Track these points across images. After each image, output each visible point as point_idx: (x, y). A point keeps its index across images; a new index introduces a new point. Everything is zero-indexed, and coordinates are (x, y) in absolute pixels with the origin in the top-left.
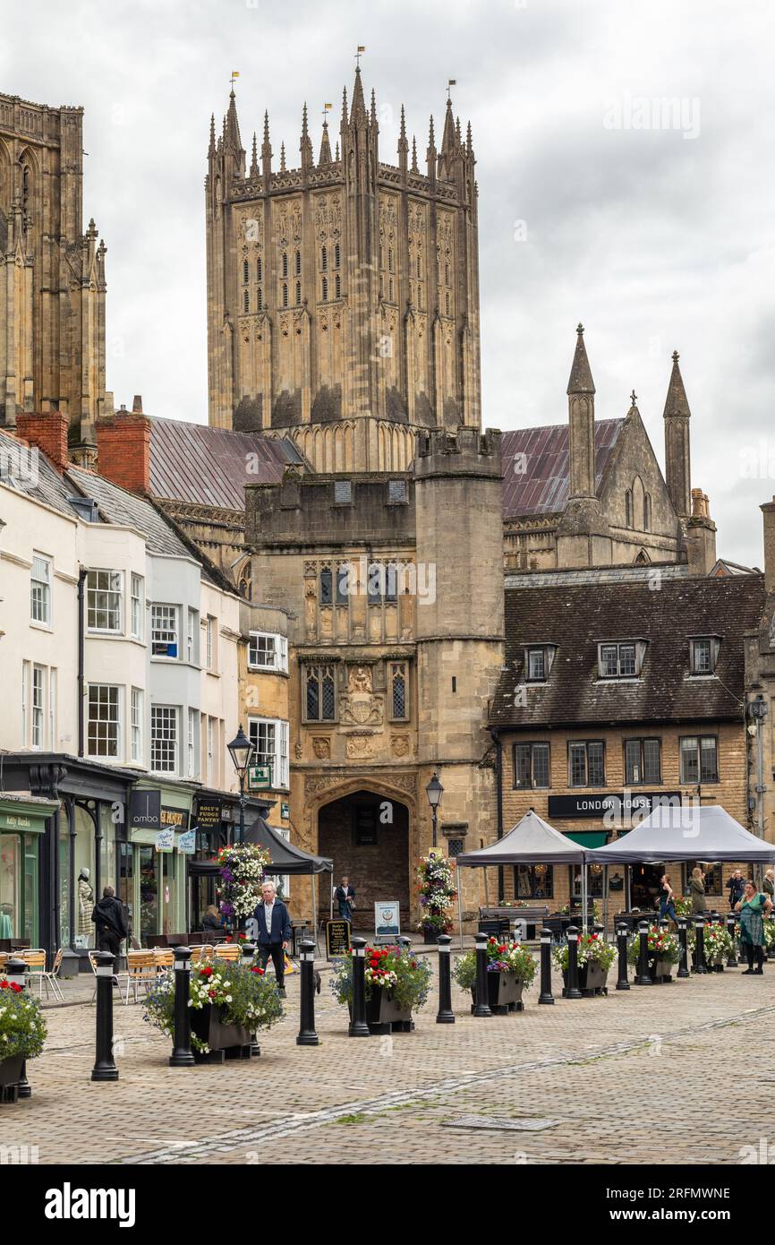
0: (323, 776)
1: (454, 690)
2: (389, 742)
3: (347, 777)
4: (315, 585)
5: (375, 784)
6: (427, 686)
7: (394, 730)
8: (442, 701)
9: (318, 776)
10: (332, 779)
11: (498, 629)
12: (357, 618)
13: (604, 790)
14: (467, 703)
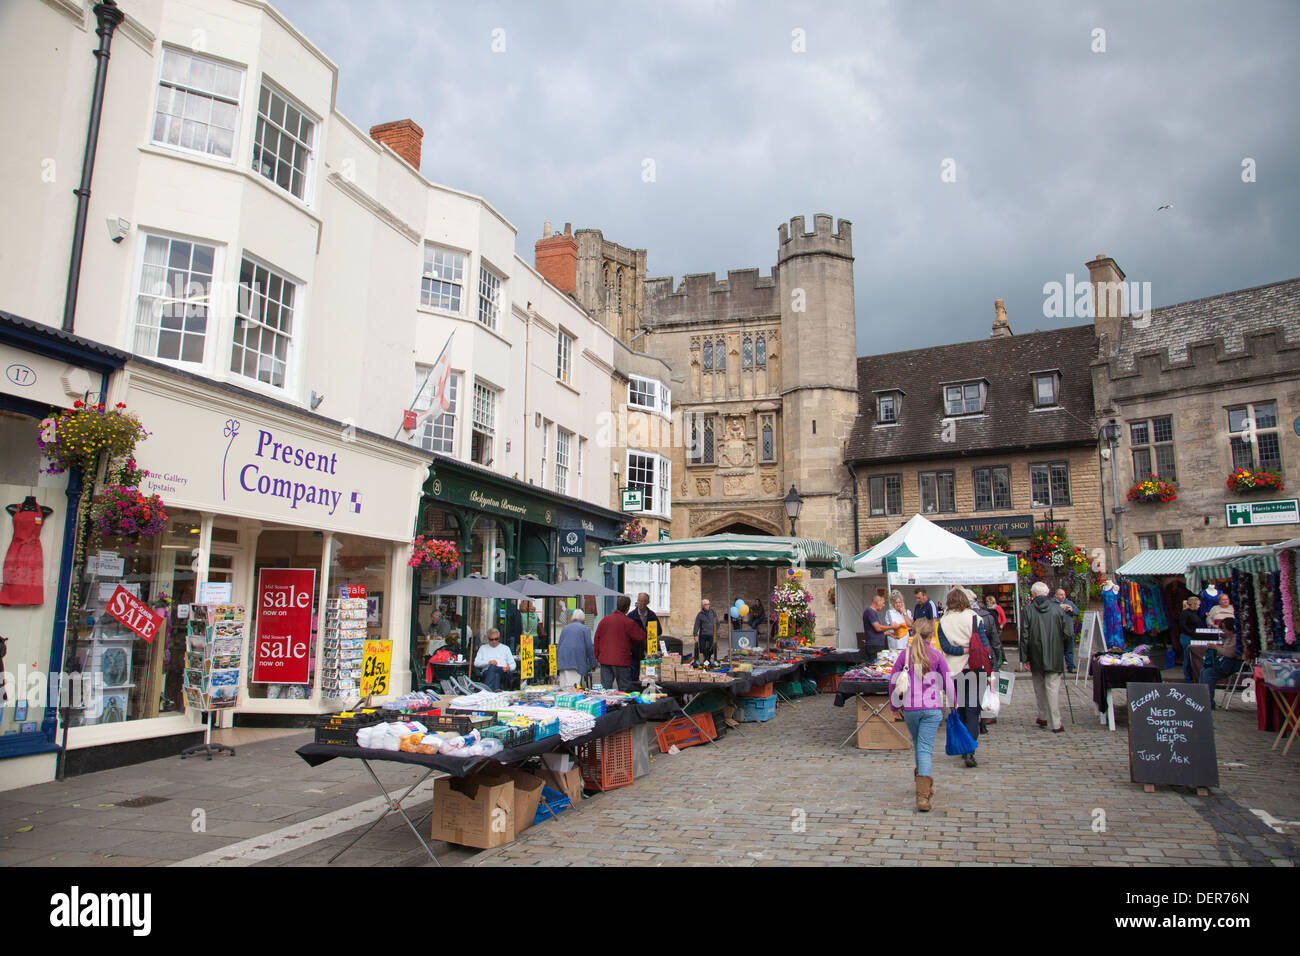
0: (705, 510)
1: (814, 432)
2: (760, 481)
3: (724, 511)
4: (699, 355)
5: (748, 516)
6: (791, 430)
7: (765, 471)
8: (803, 441)
9: (701, 510)
10: (712, 513)
11: (852, 382)
12: (733, 380)
13: (955, 516)
14: (826, 443)
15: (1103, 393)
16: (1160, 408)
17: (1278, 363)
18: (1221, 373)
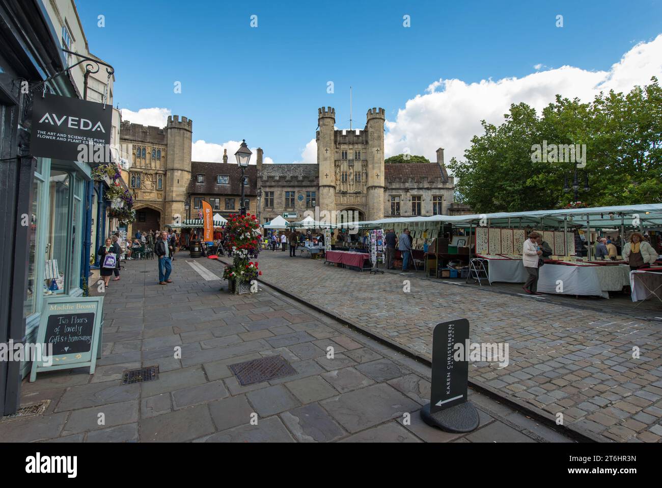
1: (178, 183)
2: (156, 195)
3: (143, 203)
4: (135, 152)
5: (152, 206)
6: (170, 181)
7: (159, 192)
8: (174, 185)
11: (190, 170)
12: (148, 162)
13: (219, 211)
14: (181, 186)
15: (259, 184)
16: (272, 190)
17: (296, 184)
18: (285, 184)
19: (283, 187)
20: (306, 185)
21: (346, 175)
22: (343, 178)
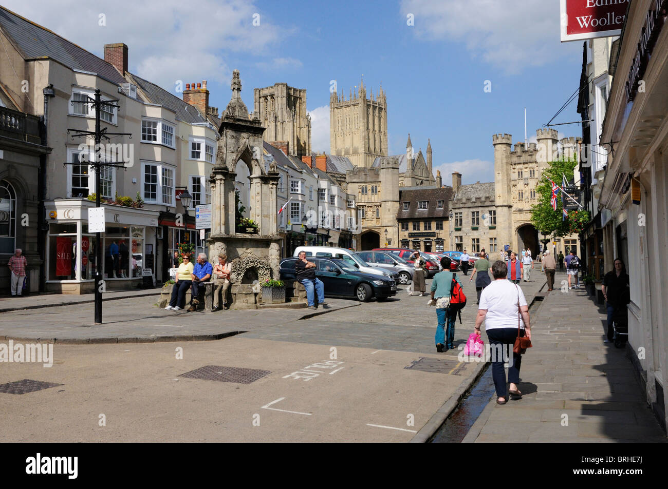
1: (389, 211)
3: (367, 229)
4: (361, 190)
5: (372, 230)
6: (383, 211)
7: (377, 220)
8: (386, 214)
10: (364, 229)
11: (398, 199)
12: (369, 197)
14: (392, 214)
15: (450, 206)
16: (460, 211)
17: (480, 204)
18: (471, 205)
19: (470, 207)
20: (488, 205)
21: (522, 193)
22: (519, 196)
